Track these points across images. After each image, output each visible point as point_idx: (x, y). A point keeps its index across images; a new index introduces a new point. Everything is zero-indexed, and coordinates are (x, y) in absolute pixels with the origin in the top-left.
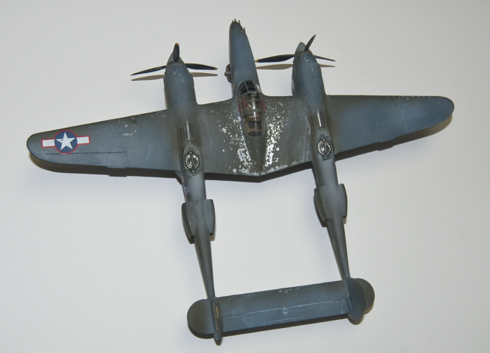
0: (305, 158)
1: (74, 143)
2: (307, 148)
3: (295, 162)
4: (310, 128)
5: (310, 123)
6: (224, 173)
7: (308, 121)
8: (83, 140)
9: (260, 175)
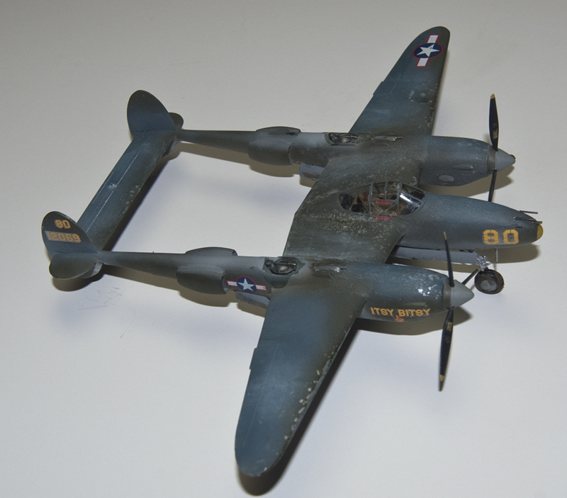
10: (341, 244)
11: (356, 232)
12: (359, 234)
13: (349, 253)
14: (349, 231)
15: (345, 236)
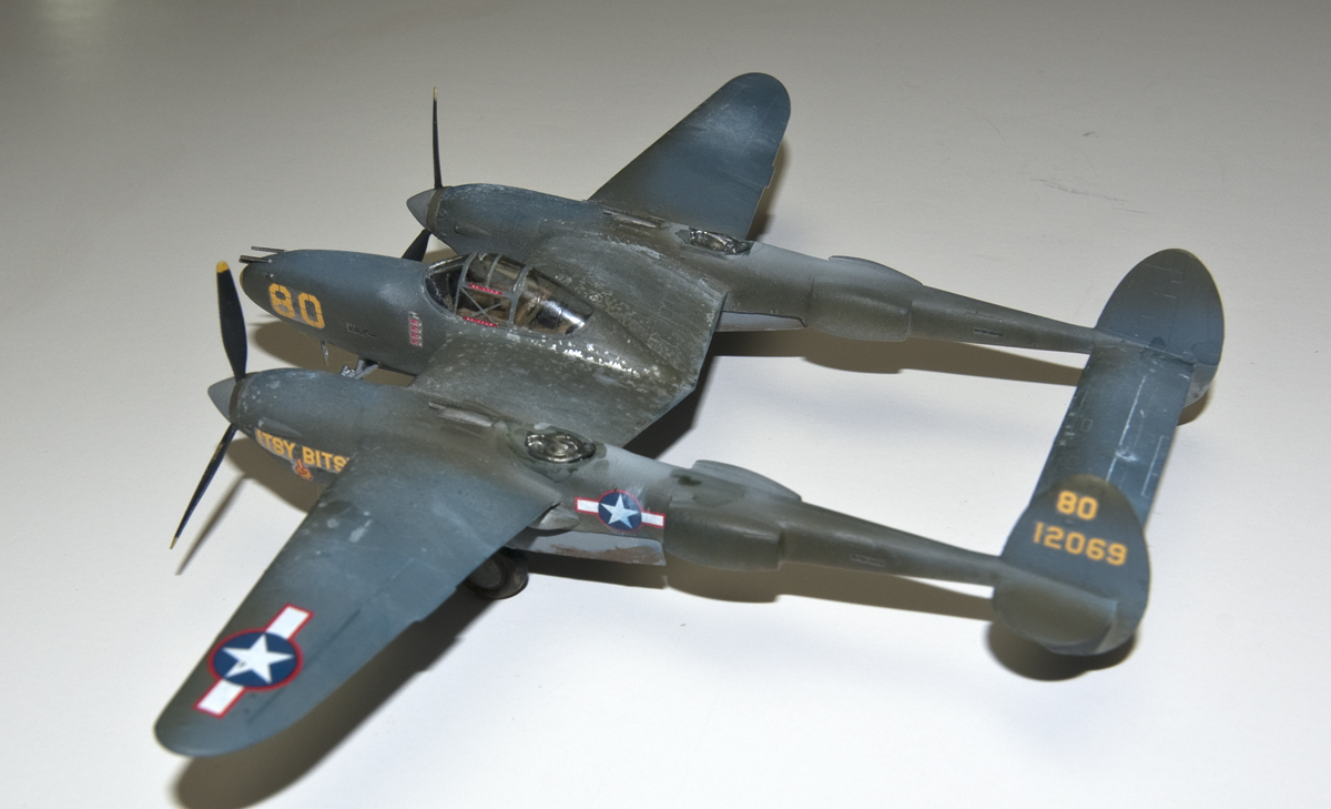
0: (712, 296)
1: (275, 644)
2: (689, 278)
3: (708, 315)
4: (644, 249)
5: (632, 242)
6: (636, 434)
7: (624, 244)
8: (288, 623)
9: (693, 385)
10: (607, 269)
11: (576, 281)
12: (570, 275)
13: (597, 249)
14: (589, 287)
15: (597, 280)
